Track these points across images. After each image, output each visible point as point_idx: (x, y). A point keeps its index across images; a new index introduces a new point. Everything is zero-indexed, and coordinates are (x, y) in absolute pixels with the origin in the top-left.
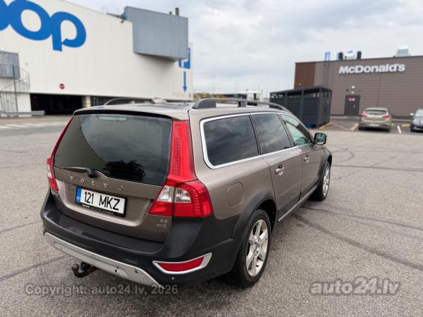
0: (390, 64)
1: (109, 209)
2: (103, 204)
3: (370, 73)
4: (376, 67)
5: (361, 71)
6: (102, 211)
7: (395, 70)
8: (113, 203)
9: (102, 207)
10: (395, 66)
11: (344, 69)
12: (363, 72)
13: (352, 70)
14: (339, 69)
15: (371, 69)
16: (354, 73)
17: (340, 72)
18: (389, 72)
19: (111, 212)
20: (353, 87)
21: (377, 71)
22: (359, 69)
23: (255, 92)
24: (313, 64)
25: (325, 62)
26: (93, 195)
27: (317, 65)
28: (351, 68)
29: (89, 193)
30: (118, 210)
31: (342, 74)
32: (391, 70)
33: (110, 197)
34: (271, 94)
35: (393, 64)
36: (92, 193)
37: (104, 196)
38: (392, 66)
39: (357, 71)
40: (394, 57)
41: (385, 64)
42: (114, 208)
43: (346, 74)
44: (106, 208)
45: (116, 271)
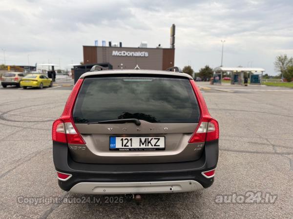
0: (141, 52)
1: (150, 146)
2: (143, 144)
3: (130, 56)
4: (133, 53)
5: (125, 55)
6: (143, 150)
7: (143, 55)
8: (154, 142)
9: (143, 146)
10: (143, 53)
11: (115, 53)
12: (127, 56)
13: (120, 54)
14: (112, 52)
15: (131, 54)
16: (121, 56)
17: (113, 54)
18: (140, 56)
19: (153, 148)
20: (122, 65)
21: (134, 55)
22: (124, 53)
23: (53, 65)
24: (95, 48)
25: (103, 47)
26: (131, 140)
27: (98, 49)
28: (119, 52)
29: (126, 139)
30: (159, 146)
31: (114, 56)
32: (141, 56)
33: (150, 138)
34: (74, 66)
35: (142, 52)
36: (129, 138)
37: (143, 139)
38: (141, 53)
39: (123, 55)
40: (139, 48)
41: (138, 52)
42: (155, 145)
43: (116, 56)
44: (147, 147)
45: (171, 189)
